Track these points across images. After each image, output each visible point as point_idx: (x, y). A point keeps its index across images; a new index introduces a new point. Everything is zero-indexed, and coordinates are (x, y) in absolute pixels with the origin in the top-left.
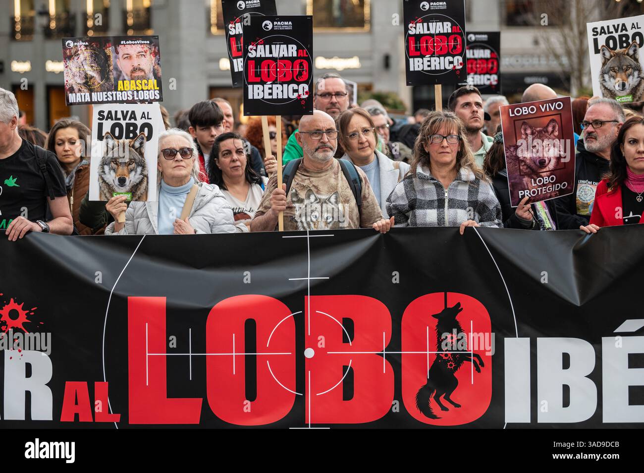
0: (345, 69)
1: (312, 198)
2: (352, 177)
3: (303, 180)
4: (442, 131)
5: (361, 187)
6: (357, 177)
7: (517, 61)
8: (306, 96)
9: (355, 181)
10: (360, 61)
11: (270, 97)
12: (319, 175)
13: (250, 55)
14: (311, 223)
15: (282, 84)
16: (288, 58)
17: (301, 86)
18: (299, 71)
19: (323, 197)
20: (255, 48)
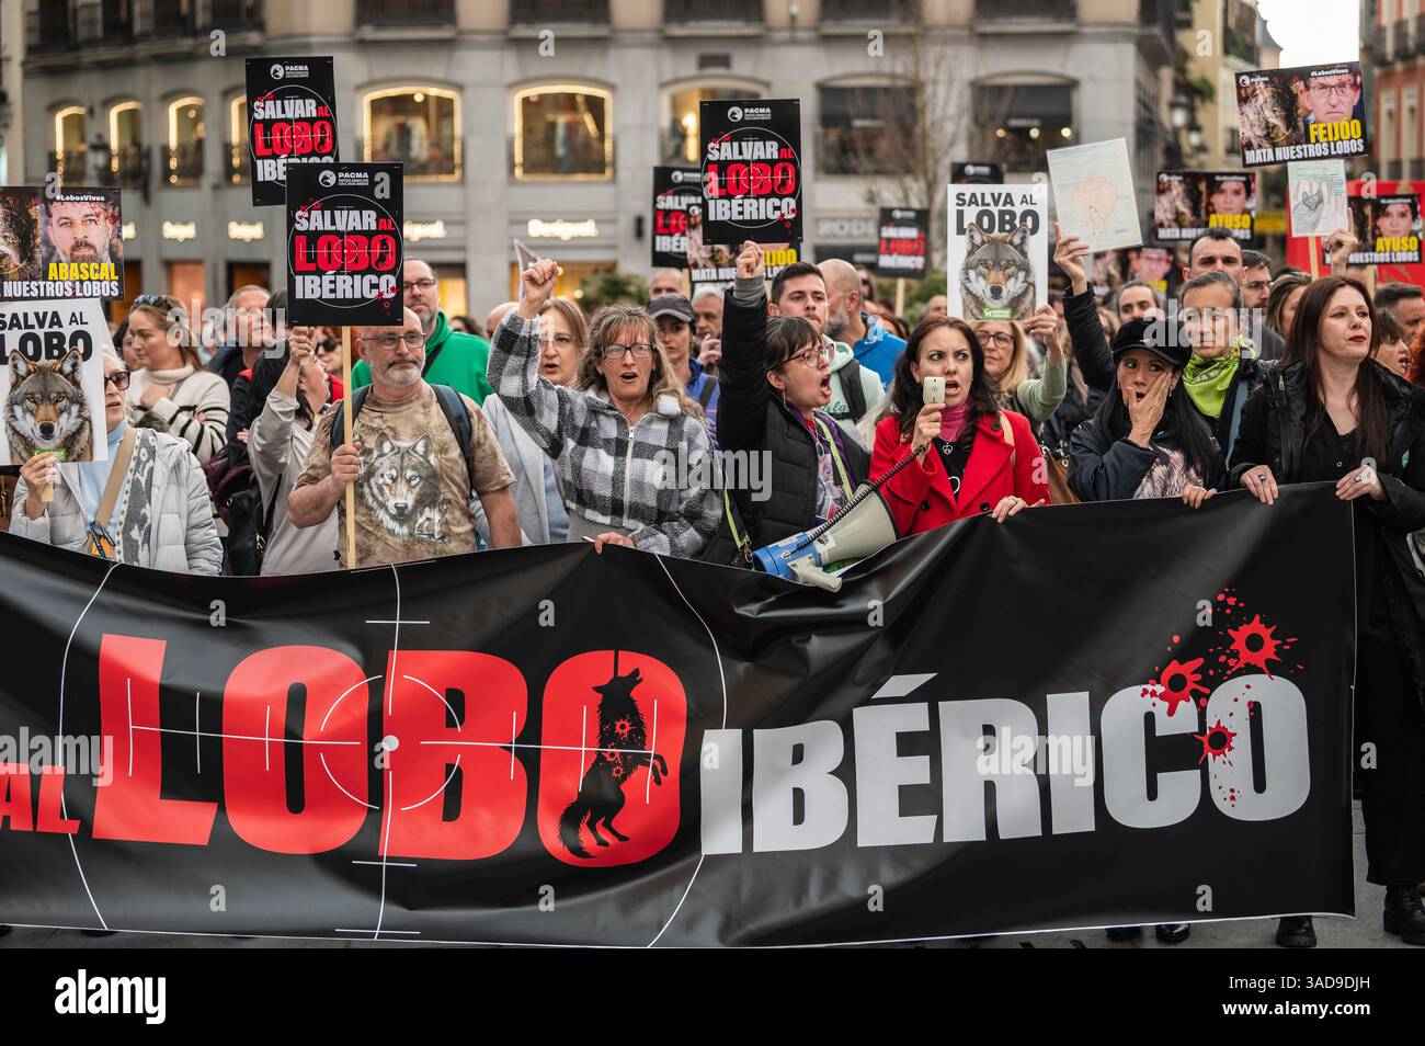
0: (573, 238)
1: (387, 447)
2: (455, 413)
3: (371, 420)
4: (623, 338)
5: (471, 427)
6: (464, 412)
7: (842, 228)
8: (391, 295)
9: (459, 418)
10: (596, 227)
11: (332, 296)
12: (398, 409)
13: (298, 227)
14: (385, 487)
15: (352, 275)
16: (362, 233)
17: (384, 278)
18: (381, 253)
19: (405, 444)
20: (307, 215)
